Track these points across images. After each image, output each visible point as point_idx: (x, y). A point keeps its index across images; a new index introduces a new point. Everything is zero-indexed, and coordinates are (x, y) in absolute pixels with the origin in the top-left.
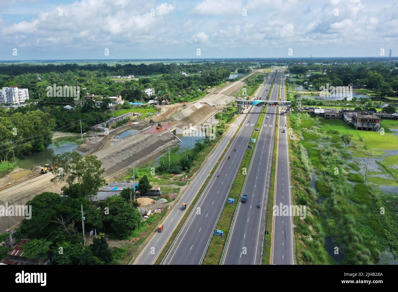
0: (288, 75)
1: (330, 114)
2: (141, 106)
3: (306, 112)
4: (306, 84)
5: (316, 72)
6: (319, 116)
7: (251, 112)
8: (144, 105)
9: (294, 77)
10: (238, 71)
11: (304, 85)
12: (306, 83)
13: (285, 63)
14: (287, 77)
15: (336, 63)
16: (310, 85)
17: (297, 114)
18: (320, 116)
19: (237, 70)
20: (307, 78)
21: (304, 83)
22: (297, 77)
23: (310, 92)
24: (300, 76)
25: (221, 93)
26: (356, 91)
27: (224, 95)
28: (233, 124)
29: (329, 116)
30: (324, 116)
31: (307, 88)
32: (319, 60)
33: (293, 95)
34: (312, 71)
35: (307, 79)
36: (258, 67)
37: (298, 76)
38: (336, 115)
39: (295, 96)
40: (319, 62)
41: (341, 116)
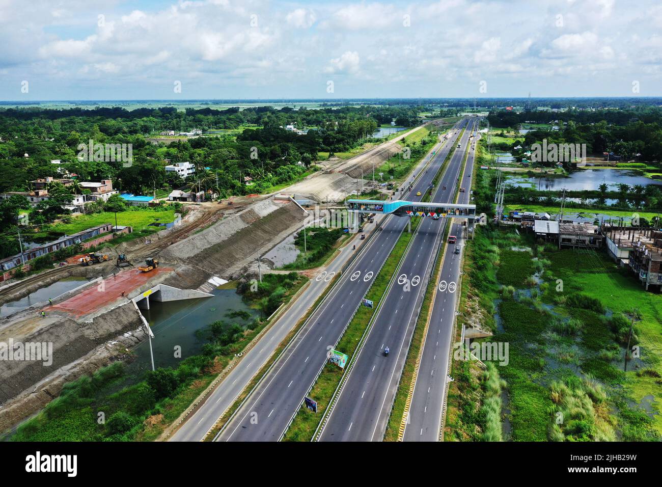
0: (485, 130)
1: (574, 237)
2: (150, 204)
3: (512, 227)
4: (519, 150)
5: (538, 124)
6: (544, 239)
7: (383, 226)
8: (157, 201)
9: (497, 135)
10: (396, 122)
11: (514, 153)
12: (519, 147)
13: (484, 106)
14: (484, 134)
15: (574, 108)
16: (526, 152)
17: (494, 233)
18: (548, 240)
19: (394, 120)
20: (521, 137)
21: (515, 148)
22: (501, 135)
23: (526, 170)
24: (508, 132)
25: (340, 172)
26: (620, 167)
27: (342, 176)
28: (322, 269)
29: (569, 240)
30: (557, 240)
31: (519, 160)
32: (543, 102)
33: (489, 175)
34: (532, 122)
35: (520, 139)
36: (435, 114)
37: (505, 132)
38: (587, 239)
39: (494, 181)
40: (544, 105)
41: (599, 242)
